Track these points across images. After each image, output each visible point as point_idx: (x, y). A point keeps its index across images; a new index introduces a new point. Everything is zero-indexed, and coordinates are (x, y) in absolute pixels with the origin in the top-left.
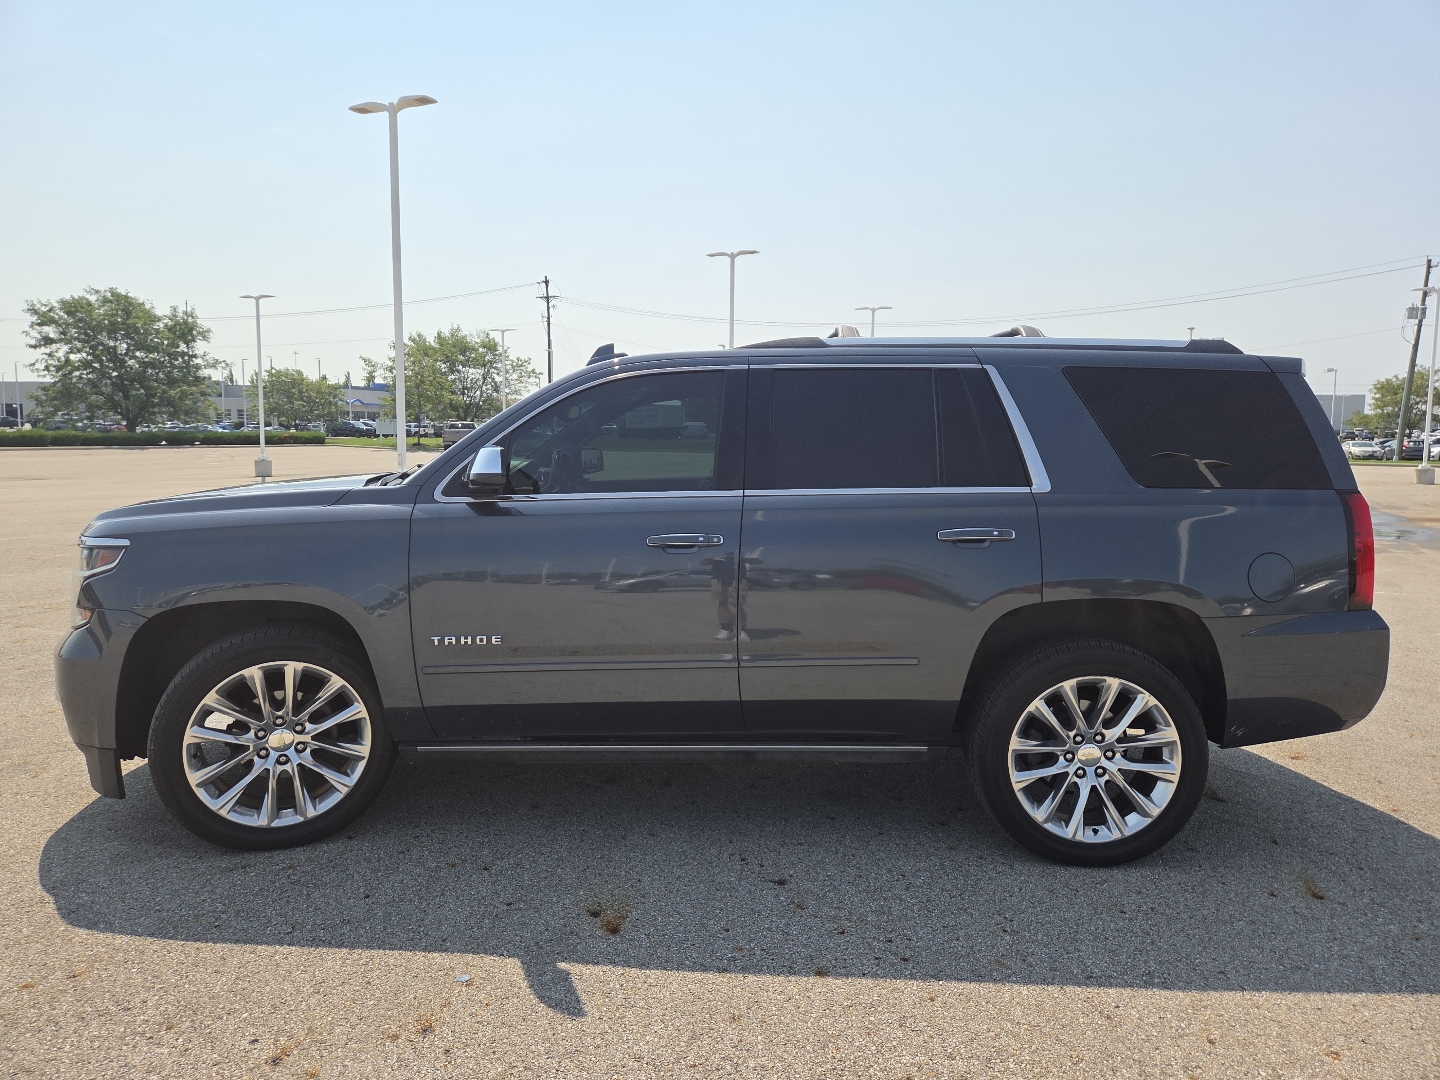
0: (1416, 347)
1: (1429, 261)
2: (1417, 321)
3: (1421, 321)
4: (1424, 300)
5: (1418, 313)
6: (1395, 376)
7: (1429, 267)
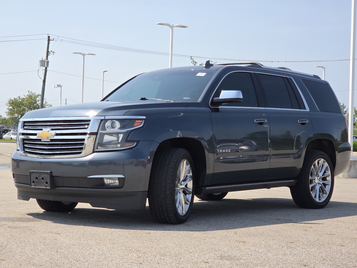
0: (44, 81)
1: (49, 37)
2: (44, 68)
3: (46, 68)
4: (47, 57)
5: (45, 64)
6: (19, 97)
7: (49, 40)
